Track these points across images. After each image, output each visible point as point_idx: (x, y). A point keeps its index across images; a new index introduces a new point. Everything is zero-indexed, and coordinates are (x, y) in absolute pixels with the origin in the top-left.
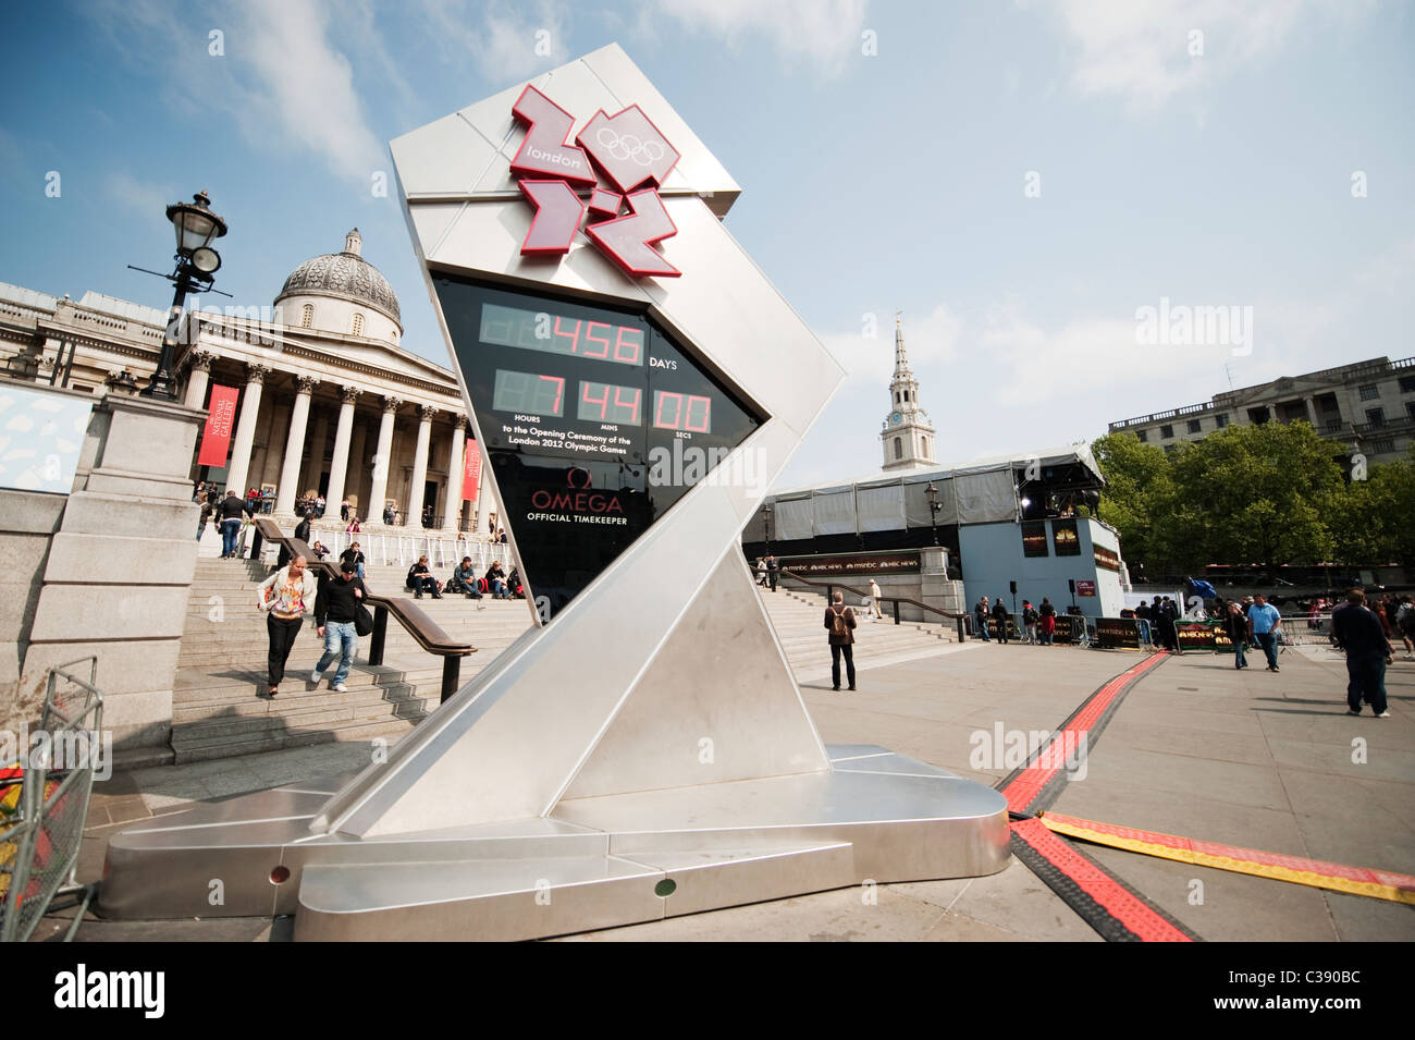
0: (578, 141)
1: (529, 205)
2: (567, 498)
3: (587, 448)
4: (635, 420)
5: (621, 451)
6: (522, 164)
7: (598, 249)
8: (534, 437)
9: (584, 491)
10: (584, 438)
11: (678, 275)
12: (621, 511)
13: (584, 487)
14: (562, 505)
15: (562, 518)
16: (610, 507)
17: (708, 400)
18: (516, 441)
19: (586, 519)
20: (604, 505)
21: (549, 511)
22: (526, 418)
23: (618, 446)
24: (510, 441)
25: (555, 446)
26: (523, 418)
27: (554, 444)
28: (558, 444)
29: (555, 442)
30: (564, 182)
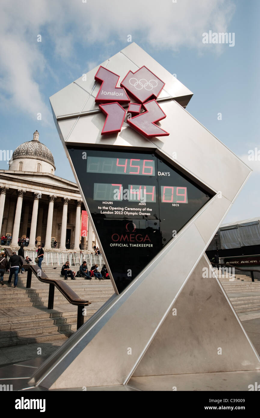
0: (122, 86)
1: (103, 114)
2: (126, 236)
3: (134, 214)
4: (153, 200)
5: (148, 214)
6: (100, 98)
7: (133, 129)
8: (111, 211)
9: (133, 233)
10: (132, 209)
11: (168, 135)
12: (150, 241)
13: (133, 231)
14: (124, 239)
15: (125, 245)
16: (145, 239)
17: (185, 188)
18: (104, 213)
19: (135, 245)
20: (142, 239)
21: (119, 243)
22: (107, 203)
23: (146, 212)
24: (101, 213)
25: (120, 214)
26: (106, 203)
27: (119, 213)
28: (121, 213)
29: (120, 212)
30: (117, 102)
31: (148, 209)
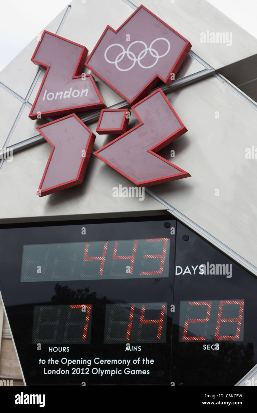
3: (112, 373)
5: (144, 372)
8: (65, 367)
10: (109, 362)
17: (242, 303)
18: (50, 372)
22: (58, 349)
23: (141, 366)
24: (45, 373)
25: (83, 373)
26: (55, 349)
27: (81, 372)
28: (85, 371)
29: (83, 369)
30: (74, 114)
31: (146, 361)
